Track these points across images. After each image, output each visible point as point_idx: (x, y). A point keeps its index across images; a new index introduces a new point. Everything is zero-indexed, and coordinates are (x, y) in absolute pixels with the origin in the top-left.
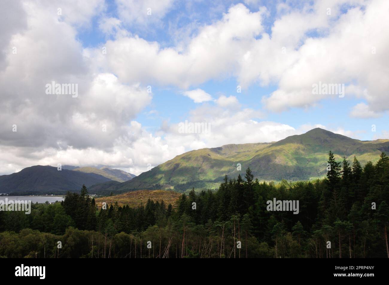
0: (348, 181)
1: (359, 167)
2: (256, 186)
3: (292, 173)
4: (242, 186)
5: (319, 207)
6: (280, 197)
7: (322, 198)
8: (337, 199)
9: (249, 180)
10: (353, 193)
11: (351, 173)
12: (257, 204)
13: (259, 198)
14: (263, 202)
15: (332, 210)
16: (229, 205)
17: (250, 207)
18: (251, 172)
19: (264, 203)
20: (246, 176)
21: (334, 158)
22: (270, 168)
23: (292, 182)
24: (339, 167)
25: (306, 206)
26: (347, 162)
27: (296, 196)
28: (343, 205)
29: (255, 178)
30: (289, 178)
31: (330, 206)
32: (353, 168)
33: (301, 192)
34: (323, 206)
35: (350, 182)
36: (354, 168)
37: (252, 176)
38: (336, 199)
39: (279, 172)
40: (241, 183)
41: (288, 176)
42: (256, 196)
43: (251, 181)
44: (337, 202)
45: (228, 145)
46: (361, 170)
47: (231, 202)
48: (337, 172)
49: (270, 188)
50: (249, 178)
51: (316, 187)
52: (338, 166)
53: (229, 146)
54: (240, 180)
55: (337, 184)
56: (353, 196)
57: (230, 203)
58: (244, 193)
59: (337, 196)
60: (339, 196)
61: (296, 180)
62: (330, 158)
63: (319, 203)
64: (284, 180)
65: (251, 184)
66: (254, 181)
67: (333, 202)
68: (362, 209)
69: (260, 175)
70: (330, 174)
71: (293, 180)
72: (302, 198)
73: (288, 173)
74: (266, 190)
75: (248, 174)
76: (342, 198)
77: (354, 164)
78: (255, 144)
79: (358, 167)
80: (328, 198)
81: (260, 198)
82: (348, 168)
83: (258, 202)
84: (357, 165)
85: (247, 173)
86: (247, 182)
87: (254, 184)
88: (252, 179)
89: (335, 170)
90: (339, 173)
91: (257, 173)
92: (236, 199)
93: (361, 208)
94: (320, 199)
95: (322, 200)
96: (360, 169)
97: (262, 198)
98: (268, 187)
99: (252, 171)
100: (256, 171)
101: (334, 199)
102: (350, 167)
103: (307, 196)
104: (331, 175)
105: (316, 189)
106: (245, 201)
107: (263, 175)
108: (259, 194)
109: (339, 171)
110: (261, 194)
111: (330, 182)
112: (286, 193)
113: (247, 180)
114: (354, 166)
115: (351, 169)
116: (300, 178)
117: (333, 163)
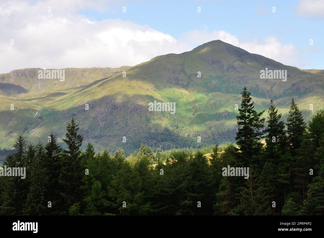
0: (276, 149)
1: (300, 121)
2: (88, 160)
3: (162, 134)
4: (56, 161)
5: (217, 204)
6: (138, 183)
7: (223, 185)
8: (255, 188)
9: (73, 147)
10: (286, 175)
11: (284, 134)
12: (88, 199)
13: (93, 186)
14: (101, 195)
15: (244, 210)
16: (25, 203)
17: (73, 206)
18: (78, 129)
19: (104, 197)
20: (65, 138)
21: (250, 103)
22: (116, 123)
23: (161, 153)
24: (261, 120)
25: (191, 202)
26: (276, 112)
27: (172, 181)
28: (266, 200)
29: (85, 143)
30: (155, 144)
31: (239, 203)
32: (288, 125)
33: (181, 173)
34: (225, 203)
35: (280, 152)
36: (291, 124)
37: (80, 139)
38: (253, 188)
39: (135, 131)
40: (54, 154)
41: (152, 138)
42: (87, 182)
43: (77, 148)
44: (254, 194)
45: (26, 70)
46: (303, 129)
47: (30, 196)
48: (256, 132)
49: (118, 164)
50: (73, 142)
51: (212, 163)
52: (259, 118)
53: (27, 72)
54: (52, 147)
55: (254, 156)
56: (286, 182)
57: (27, 198)
58: (61, 175)
59: (256, 180)
60: (258, 181)
61: (168, 149)
62: (244, 102)
63: (218, 195)
64: (144, 148)
65: (77, 155)
66: (83, 150)
67: (247, 194)
68: (304, 208)
69: (95, 137)
70: (243, 136)
71: (164, 149)
72: (182, 185)
73: (154, 134)
74: (109, 168)
75: (72, 134)
76: (265, 186)
77: (291, 116)
78: (84, 70)
79: (297, 122)
80: (237, 185)
81: (95, 185)
82: (278, 123)
83: (91, 195)
84: (296, 118)
85: (69, 130)
86: (68, 150)
87: (83, 156)
88: (80, 145)
89: (252, 127)
90: (260, 134)
91: (87, 132)
92: (42, 189)
93: (300, 206)
94: (220, 187)
95: (223, 188)
96: (301, 126)
97: (100, 185)
98: (112, 162)
99: (81, 127)
100: (86, 129)
101: (248, 188)
102: (281, 122)
103: (194, 180)
104: (243, 138)
105: (211, 166)
106: (61, 193)
107: (101, 137)
108: (94, 177)
109: (261, 130)
110: (98, 178)
111: (240, 151)
112: (151, 175)
113: (69, 148)
114: (290, 120)
115: (285, 125)
116: (177, 144)
117: (250, 113)
